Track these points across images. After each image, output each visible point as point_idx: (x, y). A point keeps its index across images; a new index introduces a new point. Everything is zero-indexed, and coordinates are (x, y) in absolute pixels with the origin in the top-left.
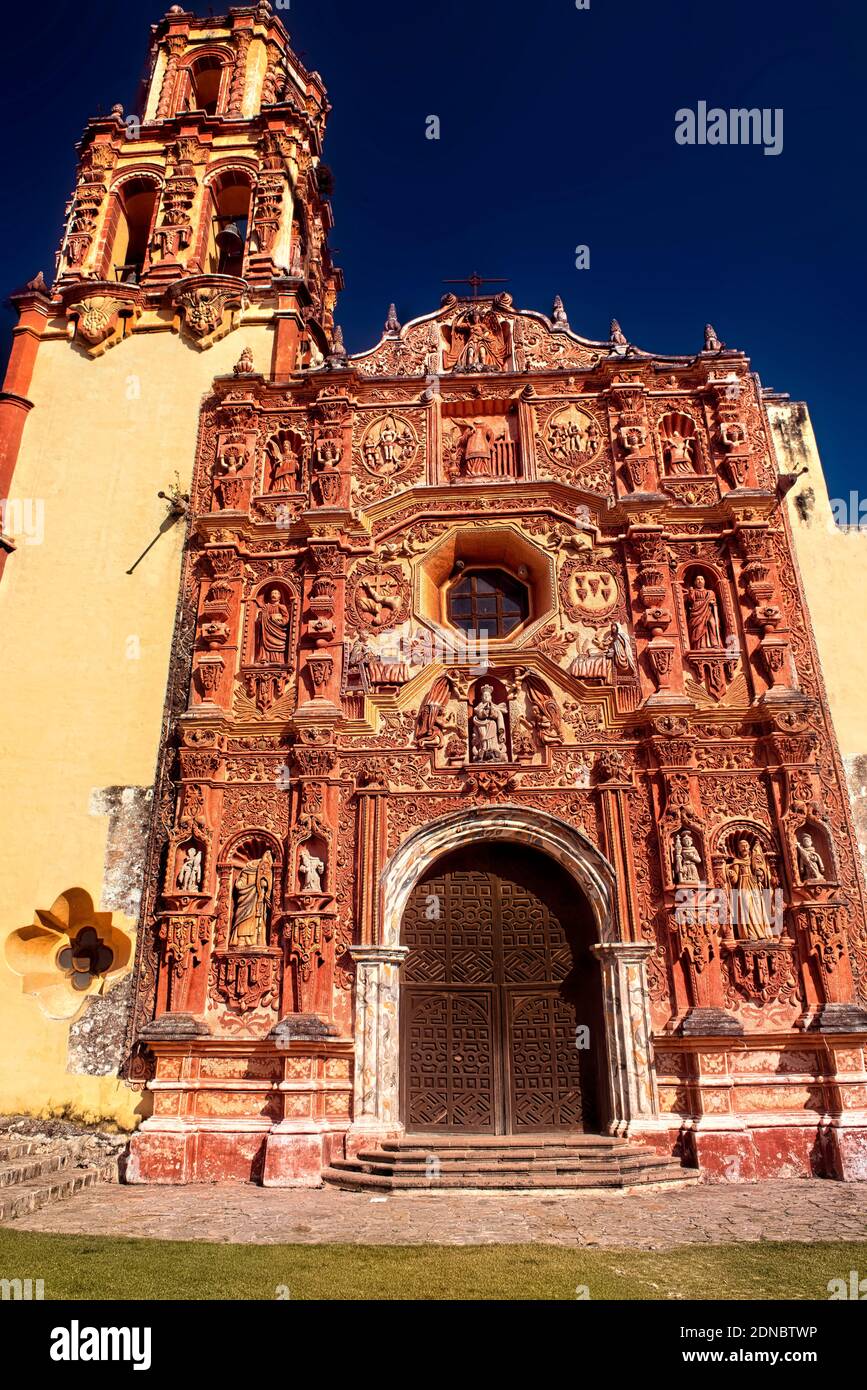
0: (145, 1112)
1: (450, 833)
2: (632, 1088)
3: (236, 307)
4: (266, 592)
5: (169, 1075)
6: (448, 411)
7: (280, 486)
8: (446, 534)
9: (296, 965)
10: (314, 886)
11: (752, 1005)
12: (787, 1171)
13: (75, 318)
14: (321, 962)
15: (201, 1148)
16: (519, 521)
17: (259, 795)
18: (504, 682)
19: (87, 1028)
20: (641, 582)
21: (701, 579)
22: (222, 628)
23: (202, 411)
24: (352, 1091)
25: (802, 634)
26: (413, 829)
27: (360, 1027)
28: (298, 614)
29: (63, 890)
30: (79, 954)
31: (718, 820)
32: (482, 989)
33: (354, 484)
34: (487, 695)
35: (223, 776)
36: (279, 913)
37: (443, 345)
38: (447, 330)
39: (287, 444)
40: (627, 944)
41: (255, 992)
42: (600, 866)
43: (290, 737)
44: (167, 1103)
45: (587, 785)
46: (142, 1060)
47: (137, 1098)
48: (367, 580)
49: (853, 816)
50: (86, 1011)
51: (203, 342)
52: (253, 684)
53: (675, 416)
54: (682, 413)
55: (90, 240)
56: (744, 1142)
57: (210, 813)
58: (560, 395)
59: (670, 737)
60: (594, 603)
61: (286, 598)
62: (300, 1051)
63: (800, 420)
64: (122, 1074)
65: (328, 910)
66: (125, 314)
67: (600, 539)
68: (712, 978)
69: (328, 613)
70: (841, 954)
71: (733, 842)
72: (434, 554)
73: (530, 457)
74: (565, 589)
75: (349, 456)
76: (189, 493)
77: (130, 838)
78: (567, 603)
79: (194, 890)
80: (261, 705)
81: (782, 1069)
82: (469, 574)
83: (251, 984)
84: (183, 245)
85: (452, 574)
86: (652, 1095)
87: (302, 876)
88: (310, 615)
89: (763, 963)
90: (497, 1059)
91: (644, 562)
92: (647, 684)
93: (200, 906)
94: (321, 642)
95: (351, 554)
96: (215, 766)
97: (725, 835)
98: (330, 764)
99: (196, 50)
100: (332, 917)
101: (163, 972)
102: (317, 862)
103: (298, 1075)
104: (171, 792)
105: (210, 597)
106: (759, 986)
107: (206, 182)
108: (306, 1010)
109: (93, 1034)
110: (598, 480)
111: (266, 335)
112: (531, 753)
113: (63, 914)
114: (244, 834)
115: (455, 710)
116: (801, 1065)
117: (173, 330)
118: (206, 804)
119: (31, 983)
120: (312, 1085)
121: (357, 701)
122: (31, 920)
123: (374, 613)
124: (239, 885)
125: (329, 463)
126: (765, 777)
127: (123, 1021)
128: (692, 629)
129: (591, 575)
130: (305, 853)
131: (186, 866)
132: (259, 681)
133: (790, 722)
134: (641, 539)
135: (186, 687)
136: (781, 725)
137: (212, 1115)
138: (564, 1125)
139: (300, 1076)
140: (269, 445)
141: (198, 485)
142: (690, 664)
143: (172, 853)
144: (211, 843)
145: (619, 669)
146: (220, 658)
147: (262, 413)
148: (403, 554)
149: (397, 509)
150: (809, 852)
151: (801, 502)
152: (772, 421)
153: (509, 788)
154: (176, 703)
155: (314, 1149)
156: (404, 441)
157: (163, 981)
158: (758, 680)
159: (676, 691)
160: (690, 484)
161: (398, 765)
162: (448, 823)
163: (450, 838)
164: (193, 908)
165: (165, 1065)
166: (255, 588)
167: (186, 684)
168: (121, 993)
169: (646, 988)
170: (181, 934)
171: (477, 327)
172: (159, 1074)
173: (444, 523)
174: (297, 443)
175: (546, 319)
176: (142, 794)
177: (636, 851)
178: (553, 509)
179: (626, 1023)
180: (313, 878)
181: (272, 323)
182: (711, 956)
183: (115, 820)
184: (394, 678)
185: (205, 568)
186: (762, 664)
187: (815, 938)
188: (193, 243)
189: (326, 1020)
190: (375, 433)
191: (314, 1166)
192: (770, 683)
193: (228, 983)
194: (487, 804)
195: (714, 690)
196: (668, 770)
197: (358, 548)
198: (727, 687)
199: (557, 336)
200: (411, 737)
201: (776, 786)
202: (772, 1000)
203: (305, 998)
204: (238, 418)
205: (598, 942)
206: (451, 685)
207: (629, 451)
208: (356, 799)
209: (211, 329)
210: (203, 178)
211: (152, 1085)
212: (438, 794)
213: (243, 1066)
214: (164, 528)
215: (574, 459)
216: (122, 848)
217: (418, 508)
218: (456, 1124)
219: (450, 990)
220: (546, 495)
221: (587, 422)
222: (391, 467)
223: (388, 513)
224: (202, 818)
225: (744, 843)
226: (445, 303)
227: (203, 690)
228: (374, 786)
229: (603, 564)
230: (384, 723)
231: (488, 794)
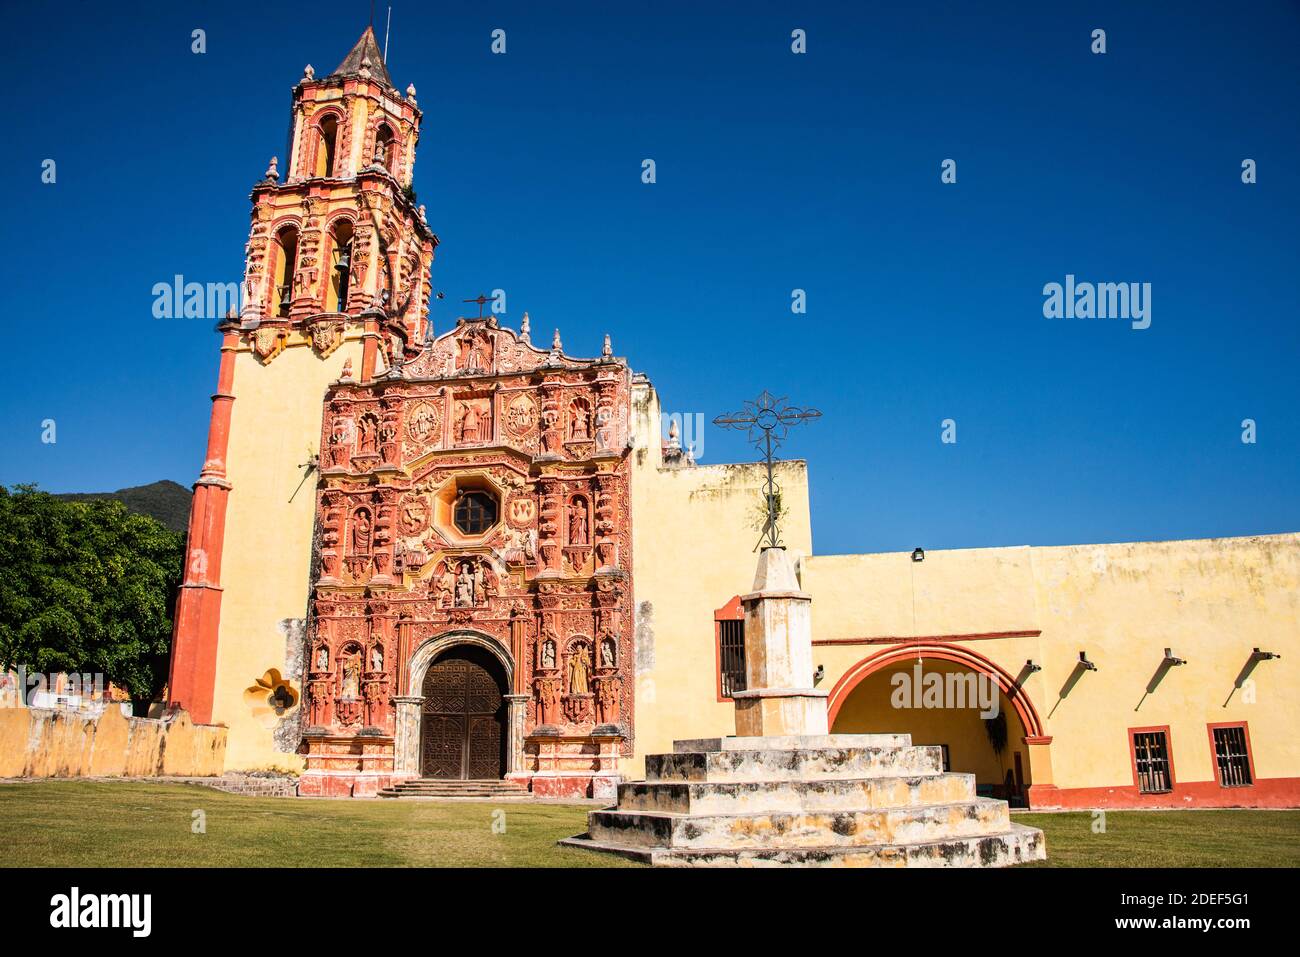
0: (306, 767)
1: (441, 642)
2: (514, 759)
3: (342, 330)
4: (358, 511)
5: (317, 751)
6: (457, 397)
7: (366, 449)
8: (450, 478)
9: (369, 704)
10: (378, 668)
11: (573, 724)
12: (576, 795)
13: (254, 339)
14: (381, 703)
15: (329, 782)
16: (488, 469)
17: (354, 623)
18: (473, 563)
19: (281, 732)
20: (545, 507)
21: (579, 503)
22: (334, 535)
23: (325, 401)
24: (394, 760)
25: (626, 535)
26: (425, 640)
27: (398, 732)
28: (373, 526)
29: (269, 668)
30: (278, 699)
31: (569, 635)
32: (461, 716)
33: (404, 446)
34: (465, 570)
35: (337, 614)
36: (363, 680)
37: (457, 352)
38: (459, 341)
39: (370, 421)
40: (515, 695)
41: (352, 716)
42: (509, 658)
43: (368, 594)
44: (315, 764)
45: (508, 618)
46: (304, 746)
47: (304, 763)
48: (408, 506)
49: (635, 633)
50: (280, 725)
51: (324, 355)
52: (351, 566)
53: (580, 399)
54: (583, 397)
55: (260, 278)
56: (552, 781)
57: (331, 634)
58: (518, 388)
59: (546, 594)
60: (523, 517)
61: (368, 516)
62: (371, 742)
63: (649, 400)
64: (297, 752)
65: (385, 679)
66: (281, 336)
67: (529, 480)
68: (555, 711)
69: (387, 527)
70: (614, 702)
71: (575, 646)
72: (444, 489)
73: (498, 428)
74: (508, 510)
75: (401, 430)
76: (318, 453)
77: (297, 645)
78: (508, 517)
79: (324, 670)
80: (355, 577)
81: (583, 752)
82: (466, 496)
83: (351, 713)
84: (313, 281)
85: (458, 496)
86: (522, 762)
87: (373, 663)
88: (378, 529)
89: (577, 705)
90: (464, 746)
91: (547, 495)
92: (542, 564)
93: (328, 677)
94: (382, 543)
95: (399, 491)
96: (332, 609)
97: (572, 642)
98: (386, 609)
99: (321, 110)
100: (385, 682)
101: (312, 708)
102: (380, 656)
103: (369, 752)
104: (314, 621)
105: (329, 519)
106: (575, 715)
107: (327, 229)
108: (373, 724)
109: (284, 735)
110: (533, 443)
111: (358, 346)
112: (483, 602)
113: (269, 682)
114: (347, 643)
115: (449, 579)
116: (591, 750)
117: (309, 346)
118: (329, 629)
119: (257, 712)
120: (375, 756)
121: (400, 575)
122: (254, 684)
123: (411, 525)
124: (346, 667)
125: (389, 437)
126: (594, 613)
127: (296, 729)
128: (571, 532)
129: (523, 501)
130: (375, 652)
131: (321, 660)
132: (354, 564)
133: (604, 586)
134: (545, 483)
135: (319, 567)
136: (601, 587)
137: (335, 769)
138: (492, 777)
139: (370, 752)
140: (361, 422)
141: (323, 449)
142: (565, 552)
143: (314, 652)
144: (331, 647)
145: (528, 558)
146: (334, 553)
147: (355, 403)
148: (427, 490)
149: (424, 463)
150: (607, 653)
151: (640, 454)
152: (633, 401)
153: (470, 620)
154: (315, 577)
155: (374, 782)
156: (430, 420)
157: (313, 712)
158: (598, 561)
159: (557, 569)
160: (579, 445)
161: (420, 608)
162: (440, 637)
163: (442, 644)
164: (324, 678)
165: (313, 748)
166: (352, 511)
167: (319, 566)
168: (295, 717)
169: (525, 715)
170: (319, 690)
171: (475, 340)
172: (311, 751)
173: (449, 471)
174: (375, 420)
175: (515, 334)
176: (301, 623)
177: (527, 651)
178: (506, 463)
179: (514, 731)
180: (378, 665)
181: (362, 339)
182: (554, 702)
183: (289, 635)
184: (418, 563)
185: (326, 501)
186: (601, 554)
187: (601, 693)
188: (319, 278)
189: (382, 728)
190: (416, 415)
191: (374, 789)
192: (603, 562)
193: (340, 712)
194: (461, 628)
195: (577, 567)
196: (545, 610)
197: (405, 488)
198: (583, 565)
199: (520, 345)
200: (426, 593)
201: (597, 618)
202: (582, 721)
203: (373, 719)
204: (342, 408)
205: (508, 693)
206: (446, 565)
207: (548, 427)
208: (398, 626)
209: (328, 347)
210: (324, 225)
211: (308, 756)
212: (437, 623)
213: (348, 748)
214: (306, 475)
215: (523, 430)
216: (293, 649)
217: (436, 462)
218: (446, 776)
219: (444, 716)
220: (503, 453)
221: (532, 405)
222: (423, 436)
223: (420, 466)
224: (326, 636)
225: (580, 647)
226: (458, 324)
227: (326, 569)
228: (406, 619)
229: (528, 496)
230: (414, 586)
231: (460, 622)
